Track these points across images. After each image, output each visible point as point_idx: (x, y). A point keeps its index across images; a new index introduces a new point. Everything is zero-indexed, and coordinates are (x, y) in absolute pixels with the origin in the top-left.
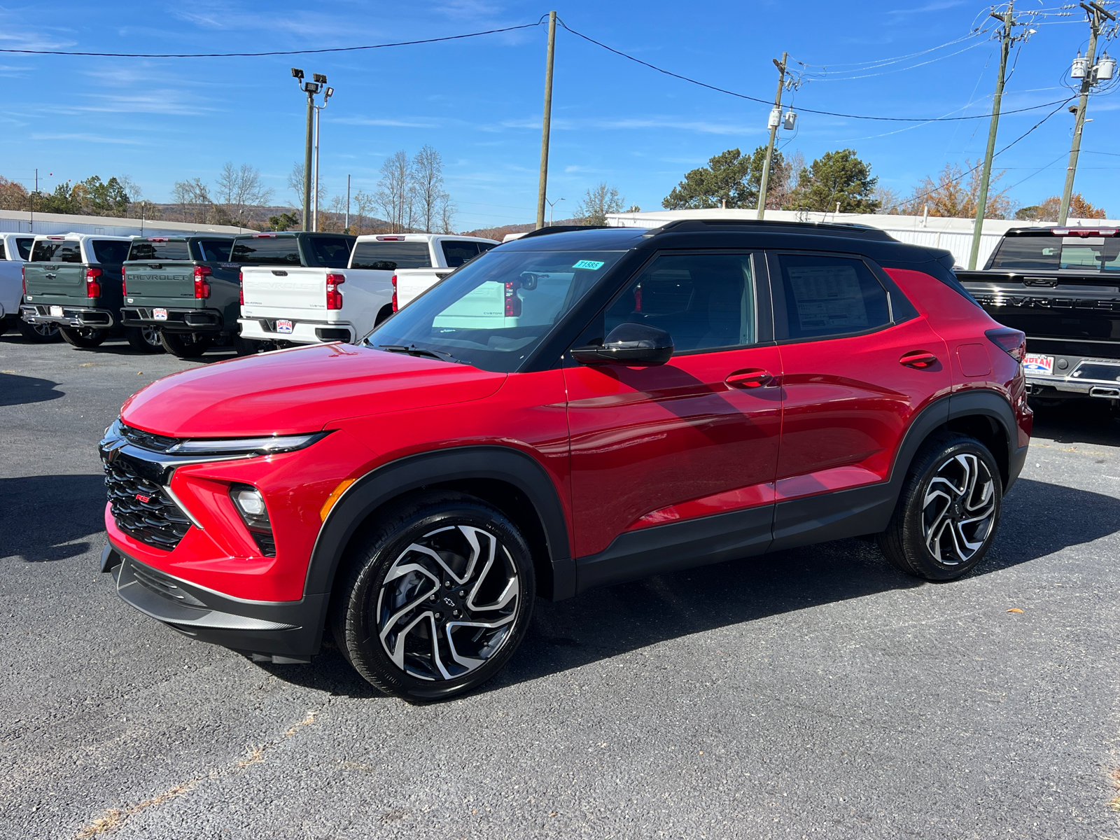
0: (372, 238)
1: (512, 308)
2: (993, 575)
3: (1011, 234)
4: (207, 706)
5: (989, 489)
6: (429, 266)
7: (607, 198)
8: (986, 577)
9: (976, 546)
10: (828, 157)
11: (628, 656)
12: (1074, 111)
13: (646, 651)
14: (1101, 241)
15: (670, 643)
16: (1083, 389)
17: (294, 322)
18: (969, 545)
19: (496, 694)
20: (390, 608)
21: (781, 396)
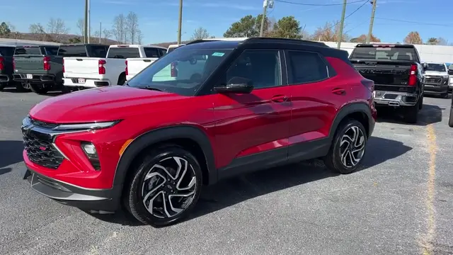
0: (116, 46)
1: (174, 73)
2: (364, 170)
3: (357, 46)
4: (71, 232)
5: (362, 139)
6: (139, 57)
7: (203, 33)
8: (361, 171)
9: (358, 160)
10: (284, 19)
11: (236, 205)
12: (372, 3)
13: (243, 203)
14: (390, 49)
15: (251, 200)
16: (386, 103)
17: (86, 79)
18: (356, 160)
19: (188, 222)
20: (147, 191)
21: (291, 105)
